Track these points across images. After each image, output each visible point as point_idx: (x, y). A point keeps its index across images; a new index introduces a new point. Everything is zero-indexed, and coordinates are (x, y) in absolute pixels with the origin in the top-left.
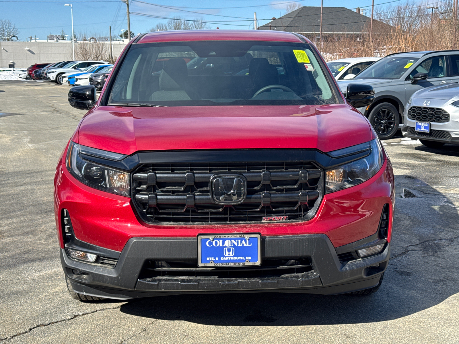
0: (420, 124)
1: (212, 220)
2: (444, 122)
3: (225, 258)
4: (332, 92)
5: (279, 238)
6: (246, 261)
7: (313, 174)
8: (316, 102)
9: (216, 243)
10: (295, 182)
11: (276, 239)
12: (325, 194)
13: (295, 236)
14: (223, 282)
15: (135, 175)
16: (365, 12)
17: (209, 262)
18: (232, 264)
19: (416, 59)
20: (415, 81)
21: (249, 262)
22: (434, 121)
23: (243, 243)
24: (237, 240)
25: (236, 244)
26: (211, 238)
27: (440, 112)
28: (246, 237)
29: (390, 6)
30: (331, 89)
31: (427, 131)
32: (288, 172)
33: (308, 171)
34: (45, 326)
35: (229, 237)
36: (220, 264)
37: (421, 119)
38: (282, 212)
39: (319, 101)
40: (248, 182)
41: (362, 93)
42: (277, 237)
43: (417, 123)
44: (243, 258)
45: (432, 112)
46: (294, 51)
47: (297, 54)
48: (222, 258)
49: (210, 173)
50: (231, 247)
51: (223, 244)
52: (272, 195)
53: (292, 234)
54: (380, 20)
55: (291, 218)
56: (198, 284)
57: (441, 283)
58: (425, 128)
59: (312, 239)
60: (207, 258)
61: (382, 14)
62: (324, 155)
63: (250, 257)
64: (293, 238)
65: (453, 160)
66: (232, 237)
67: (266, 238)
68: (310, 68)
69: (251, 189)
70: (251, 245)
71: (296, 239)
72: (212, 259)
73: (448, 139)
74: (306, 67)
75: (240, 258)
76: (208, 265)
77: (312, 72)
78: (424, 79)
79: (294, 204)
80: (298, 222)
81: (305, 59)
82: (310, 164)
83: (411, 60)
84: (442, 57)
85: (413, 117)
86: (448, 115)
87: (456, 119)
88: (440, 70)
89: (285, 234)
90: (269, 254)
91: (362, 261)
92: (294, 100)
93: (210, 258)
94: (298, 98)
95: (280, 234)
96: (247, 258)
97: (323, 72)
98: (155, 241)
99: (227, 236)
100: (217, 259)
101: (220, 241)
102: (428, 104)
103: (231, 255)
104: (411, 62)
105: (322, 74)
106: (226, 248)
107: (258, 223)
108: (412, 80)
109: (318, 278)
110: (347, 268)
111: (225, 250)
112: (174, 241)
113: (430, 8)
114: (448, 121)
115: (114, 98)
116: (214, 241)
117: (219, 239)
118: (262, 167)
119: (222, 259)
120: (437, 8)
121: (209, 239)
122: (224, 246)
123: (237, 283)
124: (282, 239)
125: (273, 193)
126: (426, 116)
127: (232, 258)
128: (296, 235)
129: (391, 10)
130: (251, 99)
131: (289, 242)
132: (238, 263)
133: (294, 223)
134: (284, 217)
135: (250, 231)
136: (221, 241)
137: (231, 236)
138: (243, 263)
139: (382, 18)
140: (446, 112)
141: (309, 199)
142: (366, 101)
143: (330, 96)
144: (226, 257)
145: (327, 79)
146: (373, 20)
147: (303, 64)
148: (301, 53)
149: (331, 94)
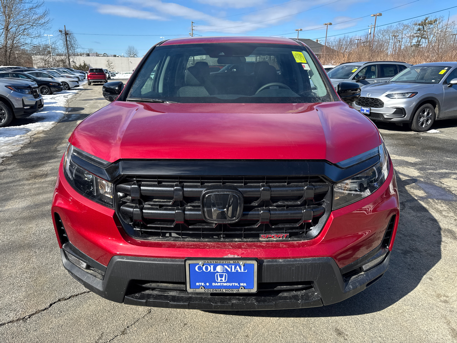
0: (364, 109)
1: (205, 236)
2: (380, 108)
3: (216, 283)
4: (327, 89)
5: (279, 263)
6: (241, 287)
7: (320, 188)
8: (313, 99)
9: (207, 268)
10: (299, 198)
11: (275, 263)
12: (332, 211)
13: (296, 261)
14: (216, 303)
15: (118, 186)
16: (320, 42)
17: (198, 287)
18: (224, 291)
19: (359, 67)
20: (358, 80)
21: (244, 288)
22: (373, 107)
23: (237, 269)
24: (230, 266)
25: (229, 270)
26: (200, 263)
27: (378, 101)
28: (241, 263)
29: (335, 38)
30: (326, 87)
31: (368, 113)
32: (292, 187)
33: (314, 186)
34: (66, 300)
35: (222, 263)
36: (211, 290)
37: (364, 106)
38: (282, 229)
39: (316, 98)
40: (244, 198)
41: (350, 91)
42: (276, 261)
43: (361, 108)
44: (237, 284)
45: (372, 100)
46: (292, 52)
47: (295, 55)
48: (213, 283)
49: (201, 187)
50: (223, 272)
51: (215, 269)
52: (272, 212)
53: (293, 258)
54: (329, 46)
55: (291, 235)
56: (188, 304)
57: (409, 255)
58: (367, 111)
59: (316, 265)
60: (197, 283)
61: (331, 43)
62: (333, 166)
63: (245, 284)
64: (295, 263)
65: (384, 132)
66: (225, 263)
67: (263, 262)
68: (306, 68)
69: (249, 205)
70: (246, 271)
71: (298, 264)
72: (202, 285)
73: (381, 119)
74: (303, 67)
75: (234, 284)
76: (198, 291)
77: (308, 71)
78: (364, 79)
79: (297, 221)
80: (300, 240)
81: (302, 59)
82: (318, 177)
83: (356, 67)
84: (375, 65)
85: (359, 104)
86: (383, 103)
87: (388, 106)
88: (373, 74)
89: (285, 258)
90: (265, 280)
91: (365, 275)
92: (293, 97)
93: (200, 283)
94: (296, 95)
95: (279, 258)
96: (241, 284)
97: (318, 71)
98: (140, 262)
99: (218, 261)
100: (208, 284)
101: (210, 267)
102: (370, 96)
103: (224, 281)
104: (356, 68)
105: (317, 73)
106: (218, 274)
107: (255, 241)
108: (356, 80)
109: (319, 300)
110: (350, 288)
111: (217, 275)
112: (160, 264)
113: (356, 40)
114: (383, 107)
115: (133, 93)
116: (204, 267)
117: (210, 265)
118: (261, 181)
119: (213, 285)
120: (361, 40)
121: (198, 264)
122: (216, 271)
123: (231, 305)
124: (282, 265)
125: (273, 210)
126: (368, 103)
127: (225, 284)
128: (298, 259)
129: (336, 41)
130: (253, 96)
131: (291, 268)
132: (231, 290)
133: (295, 242)
134: (284, 234)
135: (245, 253)
136: (212, 266)
137: (223, 261)
138: (237, 290)
139: (330, 45)
140: (382, 101)
141: (314, 215)
142: (352, 98)
143: (325, 93)
144: (218, 283)
145: (322, 78)
146: (326, 46)
147: (300, 64)
148: (299, 54)
149: (326, 91)
